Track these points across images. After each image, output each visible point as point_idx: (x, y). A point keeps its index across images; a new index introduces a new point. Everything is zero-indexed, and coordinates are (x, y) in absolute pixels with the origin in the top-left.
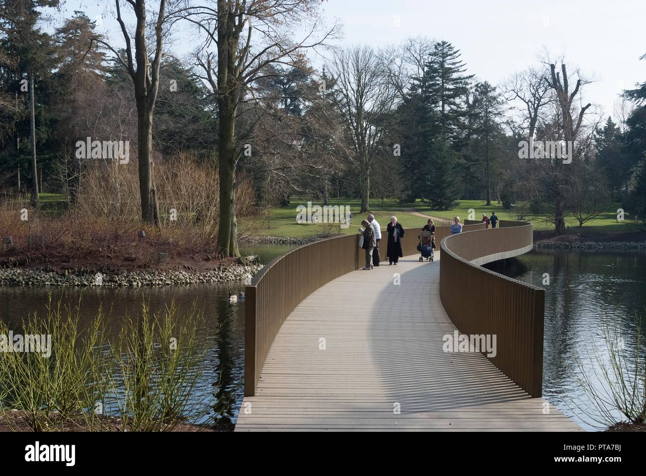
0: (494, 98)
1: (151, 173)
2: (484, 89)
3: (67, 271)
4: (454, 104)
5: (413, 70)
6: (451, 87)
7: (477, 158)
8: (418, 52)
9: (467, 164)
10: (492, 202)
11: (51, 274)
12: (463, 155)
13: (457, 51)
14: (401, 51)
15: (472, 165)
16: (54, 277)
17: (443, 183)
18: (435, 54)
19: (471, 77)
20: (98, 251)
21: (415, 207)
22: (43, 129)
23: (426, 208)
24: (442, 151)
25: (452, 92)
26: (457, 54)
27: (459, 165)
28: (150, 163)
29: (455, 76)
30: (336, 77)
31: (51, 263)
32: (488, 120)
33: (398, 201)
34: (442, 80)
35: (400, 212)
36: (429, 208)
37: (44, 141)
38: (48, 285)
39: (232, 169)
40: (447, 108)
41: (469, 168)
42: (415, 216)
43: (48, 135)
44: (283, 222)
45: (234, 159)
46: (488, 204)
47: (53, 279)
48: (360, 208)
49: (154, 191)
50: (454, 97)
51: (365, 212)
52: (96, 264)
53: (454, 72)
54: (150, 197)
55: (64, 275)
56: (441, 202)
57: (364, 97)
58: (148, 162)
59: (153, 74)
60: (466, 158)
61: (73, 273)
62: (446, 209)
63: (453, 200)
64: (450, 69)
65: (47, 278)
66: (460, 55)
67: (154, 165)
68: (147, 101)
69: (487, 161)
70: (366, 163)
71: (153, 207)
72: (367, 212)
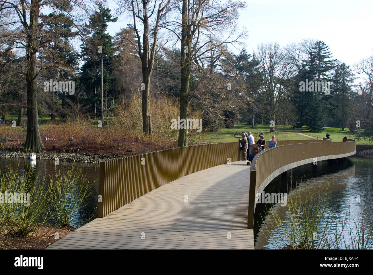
0: (348, 72)
1: (148, 107)
2: (343, 67)
3: (96, 156)
4: (325, 75)
5: (306, 56)
6: (324, 66)
7: (337, 104)
8: (309, 47)
9: (331, 107)
10: (345, 129)
11: (88, 157)
12: (329, 103)
13: (328, 47)
14: (299, 46)
15: (333, 108)
16: (89, 159)
17: (316, 117)
18: (315, 48)
19: (334, 60)
20: (114, 146)
21: (302, 130)
22: (107, 84)
23: (307, 131)
24: (317, 100)
25: (324, 69)
26: (327, 48)
27: (326, 108)
28: (148, 102)
29: (326, 60)
30: (260, 60)
31: (89, 151)
32: (344, 84)
33: (292, 126)
34: (319, 62)
35: (292, 133)
36: (309, 131)
37: (108, 90)
38: (86, 162)
39: (187, 106)
40: (321, 77)
41: (332, 110)
42: (300, 135)
43: (110, 87)
44: (227, 136)
45: (188, 101)
46: (343, 130)
47: (89, 160)
48: (270, 130)
49: (149, 117)
50: (325, 71)
51: (272, 132)
52: (111, 153)
53: (325, 58)
54: (147, 119)
55: (94, 158)
56: (315, 128)
57: (274, 71)
58: (147, 101)
59: (151, 56)
60: (331, 104)
61: (99, 157)
62: (318, 132)
63: (322, 127)
64: (323, 56)
65: (86, 159)
66: (329, 48)
67: (150, 103)
68: (148, 70)
69: (343, 106)
70: (274, 106)
71: (149, 125)
72: (273, 132)
